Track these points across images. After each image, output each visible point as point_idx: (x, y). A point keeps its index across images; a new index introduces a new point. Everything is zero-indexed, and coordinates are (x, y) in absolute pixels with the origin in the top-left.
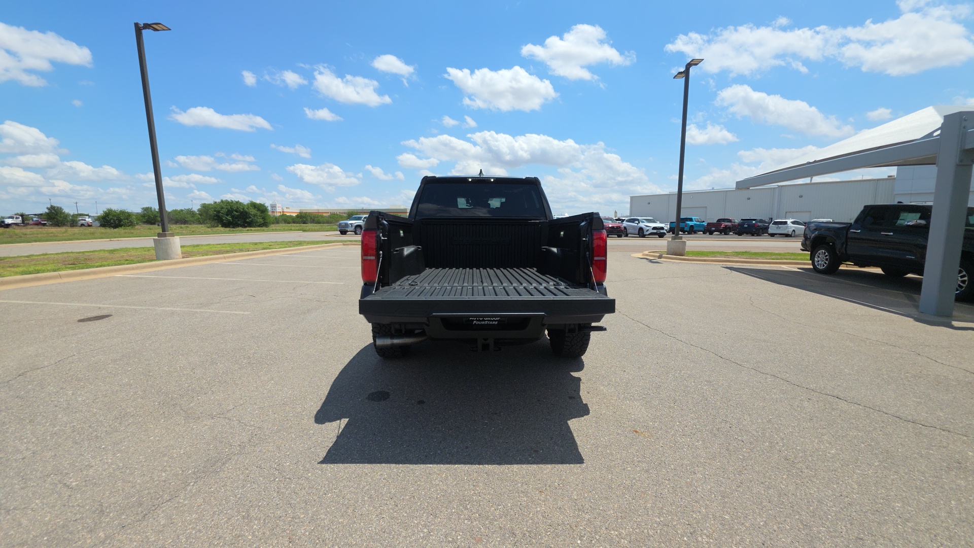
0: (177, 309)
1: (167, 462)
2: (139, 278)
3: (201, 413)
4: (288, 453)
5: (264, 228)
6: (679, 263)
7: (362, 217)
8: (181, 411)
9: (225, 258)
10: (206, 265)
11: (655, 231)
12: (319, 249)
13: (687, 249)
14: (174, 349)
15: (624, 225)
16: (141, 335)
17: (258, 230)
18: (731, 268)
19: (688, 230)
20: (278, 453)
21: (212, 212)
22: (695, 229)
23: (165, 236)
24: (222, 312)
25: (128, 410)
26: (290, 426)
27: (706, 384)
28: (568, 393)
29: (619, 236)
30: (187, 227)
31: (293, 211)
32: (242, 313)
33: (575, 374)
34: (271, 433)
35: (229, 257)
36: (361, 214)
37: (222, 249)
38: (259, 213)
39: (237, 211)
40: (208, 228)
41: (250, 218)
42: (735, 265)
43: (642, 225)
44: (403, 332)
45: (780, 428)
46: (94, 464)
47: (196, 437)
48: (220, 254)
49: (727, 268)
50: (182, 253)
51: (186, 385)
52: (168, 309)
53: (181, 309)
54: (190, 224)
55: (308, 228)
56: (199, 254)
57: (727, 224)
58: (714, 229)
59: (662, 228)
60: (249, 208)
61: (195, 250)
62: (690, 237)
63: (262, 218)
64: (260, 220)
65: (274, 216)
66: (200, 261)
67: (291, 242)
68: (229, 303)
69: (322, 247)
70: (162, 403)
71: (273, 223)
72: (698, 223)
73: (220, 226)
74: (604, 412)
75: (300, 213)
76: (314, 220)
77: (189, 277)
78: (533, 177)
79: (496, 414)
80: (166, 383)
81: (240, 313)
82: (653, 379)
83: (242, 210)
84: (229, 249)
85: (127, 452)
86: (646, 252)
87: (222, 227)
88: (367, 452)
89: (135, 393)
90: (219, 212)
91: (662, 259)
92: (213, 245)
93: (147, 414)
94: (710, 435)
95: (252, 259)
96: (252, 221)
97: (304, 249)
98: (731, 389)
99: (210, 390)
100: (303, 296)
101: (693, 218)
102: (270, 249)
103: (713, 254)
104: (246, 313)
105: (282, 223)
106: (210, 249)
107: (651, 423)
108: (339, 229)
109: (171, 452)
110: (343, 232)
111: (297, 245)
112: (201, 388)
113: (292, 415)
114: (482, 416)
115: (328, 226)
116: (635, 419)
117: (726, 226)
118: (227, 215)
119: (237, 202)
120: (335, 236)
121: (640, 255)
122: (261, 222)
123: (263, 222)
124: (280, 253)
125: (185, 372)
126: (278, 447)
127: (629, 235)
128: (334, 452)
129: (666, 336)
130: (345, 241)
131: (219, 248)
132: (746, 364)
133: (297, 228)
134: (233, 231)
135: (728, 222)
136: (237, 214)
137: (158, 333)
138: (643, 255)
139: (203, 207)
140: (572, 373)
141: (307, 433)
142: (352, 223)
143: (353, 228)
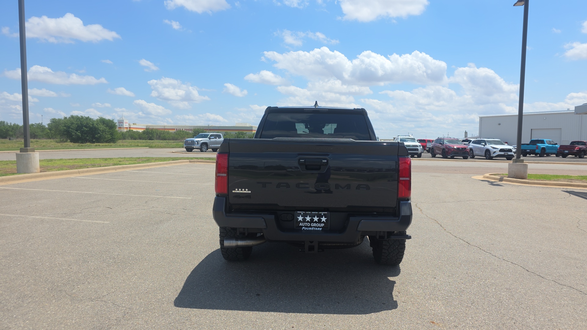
0: (45, 218)
1: (64, 328)
2: (6, 190)
3: (82, 297)
4: (154, 326)
5: (112, 144)
6: (518, 186)
7: (208, 135)
8: (67, 295)
9: (79, 172)
10: (62, 179)
11: (502, 153)
12: (166, 166)
13: (529, 172)
14: (50, 250)
15: (470, 146)
16: (21, 238)
17: (106, 146)
18: (570, 192)
19: (540, 152)
20: (146, 325)
21: (62, 128)
22: (547, 151)
23: (26, 151)
24: (85, 221)
25: (26, 293)
26: (154, 308)
27: (505, 291)
28: (382, 292)
29: (465, 158)
30: (37, 141)
31: (140, 126)
32: (103, 222)
33: (391, 279)
34: (139, 312)
35: (83, 172)
36: (207, 131)
37: (75, 164)
38: (107, 129)
39: (86, 127)
40: (58, 142)
41: (99, 133)
42: (576, 189)
43: (488, 146)
44: (246, 234)
45: (557, 325)
46: (11, 326)
47: (82, 313)
48: (75, 169)
49: (567, 192)
50: (41, 167)
51: (67, 277)
52: (37, 217)
53: (49, 218)
54: (40, 138)
55: (154, 145)
56: (55, 168)
57: (581, 146)
58: (567, 152)
59: (510, 150)
60: (98, 124)
61: (50, 164)
62: (540, 160)
63: (110, 134)
64: (108, 136)
65: (121, 132)
66: (57, 175)
67: (139, 158)
68: (90, 213)
69: (169, 163)
70: (51, 289)
71: (120, 139)
72: (551, 145)
73: (69, 141)
74: (410, 307)
75: (146, 129)
76: (159, 137)
77: (49, 189)
78: (361, 108)
79: (318, 305)
80: (50, 275)
81: (100, 222)
82: (459, 285)
83: (91, 126)
84: (81, 164)
85: (33, 320)
86: (487, 175)
87: (71, 142)
88: (214, 327)
89: (28, 281)
90: (69, 127)
91: (503, 182)
92: (66, 160)
93: (41, 296)
94: (495, 328)
95: (104, 174)
96: (100, 137)
97: (153, 165)
98: (526, 295)
99: (87, 281)
100: (155, 209)
101: (545, 140)
102: (120, 165)
103: (557, 177)
104: (106, 222)
105: (128, 139)
106: (64, 164)
107: (447, 317)
108: (185, 146)
109: (66, 321)
110: (189, 149)
111: (145, 161)
112: (79, 280)
113: (154, 300)
114: (307, 307)
115: (173, 142)
116: (434, 314)
117: (580, 149)
118: (77, 130)
119: (88, 118)
120: (182, 152)
121: (481, 177)
122: (108, 138)
123: (110, 138)
124: (130, 169)
125: (64, 268)
126: (146, 322)
127: (476, 157)
128: (189, 326)
129: (482, 251)
130: (192, 159)
131: (71, 163)
132: (548, 276)
133: (144, 144)
134: (82, 146)
135: (582, 145)
136: (86, 129)
137: (34, 237)
138: (484, 177)
139: (53, 122)
140: (389, 278)
141: (167, 313)
142: (198, 141)
143: (199, 145)
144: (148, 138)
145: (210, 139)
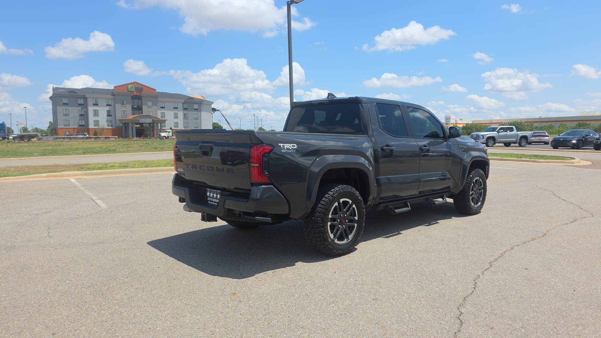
31: (466, 122)
75: (470, 124)
142: (484, 135)
143: (485, 139)
144: (467, 133)
145: (498, 132)
